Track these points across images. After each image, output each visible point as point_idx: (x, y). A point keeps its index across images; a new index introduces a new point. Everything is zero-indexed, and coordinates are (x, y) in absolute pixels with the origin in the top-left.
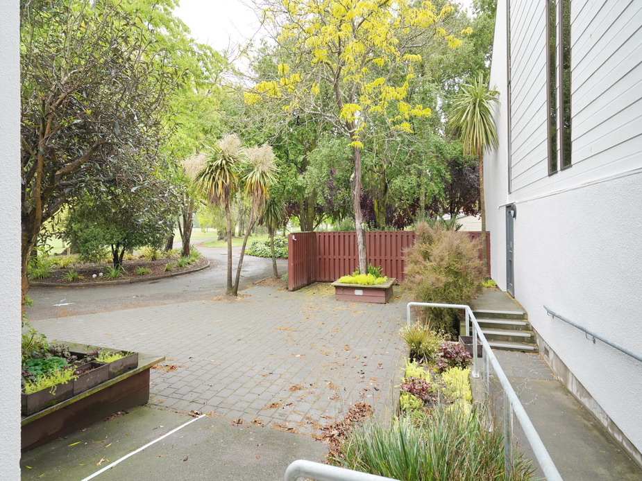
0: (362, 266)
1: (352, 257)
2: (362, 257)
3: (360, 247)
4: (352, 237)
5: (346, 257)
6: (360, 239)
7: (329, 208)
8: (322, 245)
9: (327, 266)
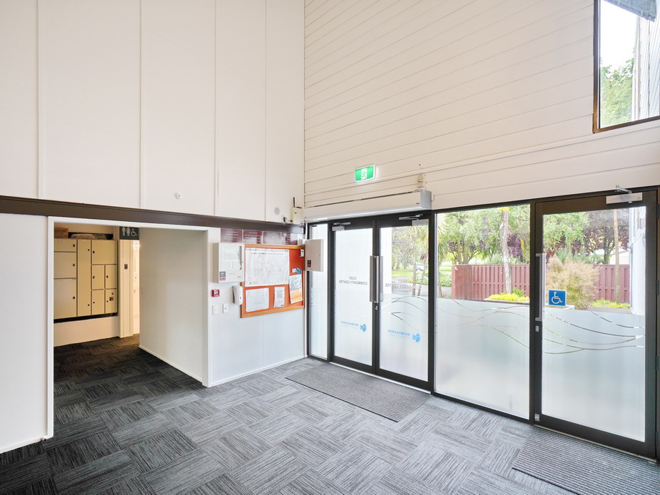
0: (508, 288)
1: (500, 284)
2: (508, 282)
3: (507, 275)
4: (501, 269)
5: (496, 283)
6: (507, 269)
7: (480, 246)
8: (476, 274)
9: (480, 290)
